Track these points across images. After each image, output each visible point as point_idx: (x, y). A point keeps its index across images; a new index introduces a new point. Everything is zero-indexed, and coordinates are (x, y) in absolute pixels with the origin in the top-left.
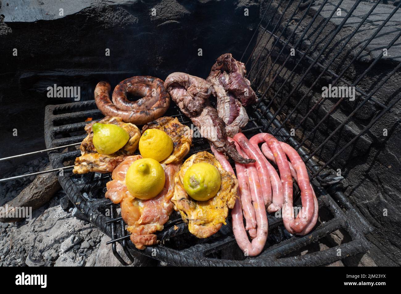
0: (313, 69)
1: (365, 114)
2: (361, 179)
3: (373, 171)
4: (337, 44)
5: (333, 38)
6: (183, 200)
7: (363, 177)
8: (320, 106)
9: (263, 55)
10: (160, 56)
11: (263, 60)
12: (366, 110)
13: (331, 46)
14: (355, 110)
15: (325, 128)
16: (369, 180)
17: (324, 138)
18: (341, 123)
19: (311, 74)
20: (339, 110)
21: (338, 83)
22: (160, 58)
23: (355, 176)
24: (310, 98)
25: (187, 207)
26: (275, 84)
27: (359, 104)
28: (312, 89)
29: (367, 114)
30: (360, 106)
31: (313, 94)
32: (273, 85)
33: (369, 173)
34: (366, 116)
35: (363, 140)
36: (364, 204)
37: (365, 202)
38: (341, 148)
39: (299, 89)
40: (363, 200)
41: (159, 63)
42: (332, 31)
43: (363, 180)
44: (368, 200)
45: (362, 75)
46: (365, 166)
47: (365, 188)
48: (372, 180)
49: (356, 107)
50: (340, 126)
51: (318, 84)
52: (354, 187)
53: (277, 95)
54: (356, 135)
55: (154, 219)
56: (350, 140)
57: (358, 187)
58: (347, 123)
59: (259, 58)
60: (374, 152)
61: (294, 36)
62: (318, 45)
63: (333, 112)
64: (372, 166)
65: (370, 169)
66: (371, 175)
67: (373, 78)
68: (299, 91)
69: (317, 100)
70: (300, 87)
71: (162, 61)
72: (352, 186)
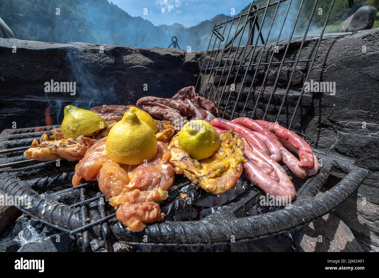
0: (249, 72)
1: (297, 79)
2: (318, 131)
3: (323, 118)
4: (258, 53)
5: (254, 52)
6: (185, 158)
7: (318, 129)
8: (263, 93)
9: (208, 88)
10: (131, 91)
11: (209, 91)
12: (297, 76)
13: (255, 55)
14: (290, 81)
15: (273, 107)
16: (324, 129)
17: (275, 116)
18: (284, 95)
19: (249, 76)
20: (278, 88)
21: (269, 73)
22: (132, 92)
23: (312, 132)
24: (254, 93)
25: (191, 165)
26: (223, 101)
27: (291, 75)
28: (252, 87)
29: (299, 78)
30: (291, 76)
31: (255, 89)
32: (222, 102)
33: (322, 121)
34: (300, 79)
35: (306, 97)
36: (332, 149)
37: (332, 147)
38: (292, 115)
39: (243, 91)
40: (329, 147)
41: (131, 97)
42: (251, 50)
43: (319, 131)
44: (333, 144)
45: (283, 60)
46: (316, 119)
47: (325, 136)
48: (326, 126)
49: (289, 78)
50: (284, 97)
51: (256, 80)
52: (315, 141)
53: (226, 108)
54: (299, 96)
55: (152, 181)
56: (297, 103)
57: (318, 139)
58: (288, 93)
59: (206, 91)
60: (317, 102)
61: (228, 62)
62: (246, 58)
63: (274, 91)
64: (320, 115)
65: (320, 118)
66: (324, 122)
67: (291, 58)
68: (244, 92)
69: (259, 91)
70: (244, 90)
71: (133, 95)
72: (314, 141)
